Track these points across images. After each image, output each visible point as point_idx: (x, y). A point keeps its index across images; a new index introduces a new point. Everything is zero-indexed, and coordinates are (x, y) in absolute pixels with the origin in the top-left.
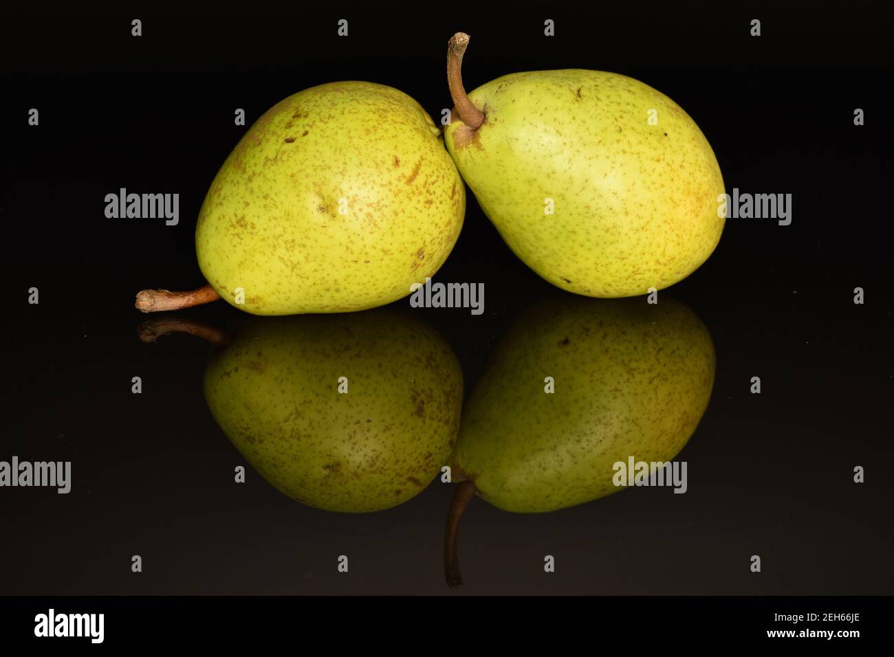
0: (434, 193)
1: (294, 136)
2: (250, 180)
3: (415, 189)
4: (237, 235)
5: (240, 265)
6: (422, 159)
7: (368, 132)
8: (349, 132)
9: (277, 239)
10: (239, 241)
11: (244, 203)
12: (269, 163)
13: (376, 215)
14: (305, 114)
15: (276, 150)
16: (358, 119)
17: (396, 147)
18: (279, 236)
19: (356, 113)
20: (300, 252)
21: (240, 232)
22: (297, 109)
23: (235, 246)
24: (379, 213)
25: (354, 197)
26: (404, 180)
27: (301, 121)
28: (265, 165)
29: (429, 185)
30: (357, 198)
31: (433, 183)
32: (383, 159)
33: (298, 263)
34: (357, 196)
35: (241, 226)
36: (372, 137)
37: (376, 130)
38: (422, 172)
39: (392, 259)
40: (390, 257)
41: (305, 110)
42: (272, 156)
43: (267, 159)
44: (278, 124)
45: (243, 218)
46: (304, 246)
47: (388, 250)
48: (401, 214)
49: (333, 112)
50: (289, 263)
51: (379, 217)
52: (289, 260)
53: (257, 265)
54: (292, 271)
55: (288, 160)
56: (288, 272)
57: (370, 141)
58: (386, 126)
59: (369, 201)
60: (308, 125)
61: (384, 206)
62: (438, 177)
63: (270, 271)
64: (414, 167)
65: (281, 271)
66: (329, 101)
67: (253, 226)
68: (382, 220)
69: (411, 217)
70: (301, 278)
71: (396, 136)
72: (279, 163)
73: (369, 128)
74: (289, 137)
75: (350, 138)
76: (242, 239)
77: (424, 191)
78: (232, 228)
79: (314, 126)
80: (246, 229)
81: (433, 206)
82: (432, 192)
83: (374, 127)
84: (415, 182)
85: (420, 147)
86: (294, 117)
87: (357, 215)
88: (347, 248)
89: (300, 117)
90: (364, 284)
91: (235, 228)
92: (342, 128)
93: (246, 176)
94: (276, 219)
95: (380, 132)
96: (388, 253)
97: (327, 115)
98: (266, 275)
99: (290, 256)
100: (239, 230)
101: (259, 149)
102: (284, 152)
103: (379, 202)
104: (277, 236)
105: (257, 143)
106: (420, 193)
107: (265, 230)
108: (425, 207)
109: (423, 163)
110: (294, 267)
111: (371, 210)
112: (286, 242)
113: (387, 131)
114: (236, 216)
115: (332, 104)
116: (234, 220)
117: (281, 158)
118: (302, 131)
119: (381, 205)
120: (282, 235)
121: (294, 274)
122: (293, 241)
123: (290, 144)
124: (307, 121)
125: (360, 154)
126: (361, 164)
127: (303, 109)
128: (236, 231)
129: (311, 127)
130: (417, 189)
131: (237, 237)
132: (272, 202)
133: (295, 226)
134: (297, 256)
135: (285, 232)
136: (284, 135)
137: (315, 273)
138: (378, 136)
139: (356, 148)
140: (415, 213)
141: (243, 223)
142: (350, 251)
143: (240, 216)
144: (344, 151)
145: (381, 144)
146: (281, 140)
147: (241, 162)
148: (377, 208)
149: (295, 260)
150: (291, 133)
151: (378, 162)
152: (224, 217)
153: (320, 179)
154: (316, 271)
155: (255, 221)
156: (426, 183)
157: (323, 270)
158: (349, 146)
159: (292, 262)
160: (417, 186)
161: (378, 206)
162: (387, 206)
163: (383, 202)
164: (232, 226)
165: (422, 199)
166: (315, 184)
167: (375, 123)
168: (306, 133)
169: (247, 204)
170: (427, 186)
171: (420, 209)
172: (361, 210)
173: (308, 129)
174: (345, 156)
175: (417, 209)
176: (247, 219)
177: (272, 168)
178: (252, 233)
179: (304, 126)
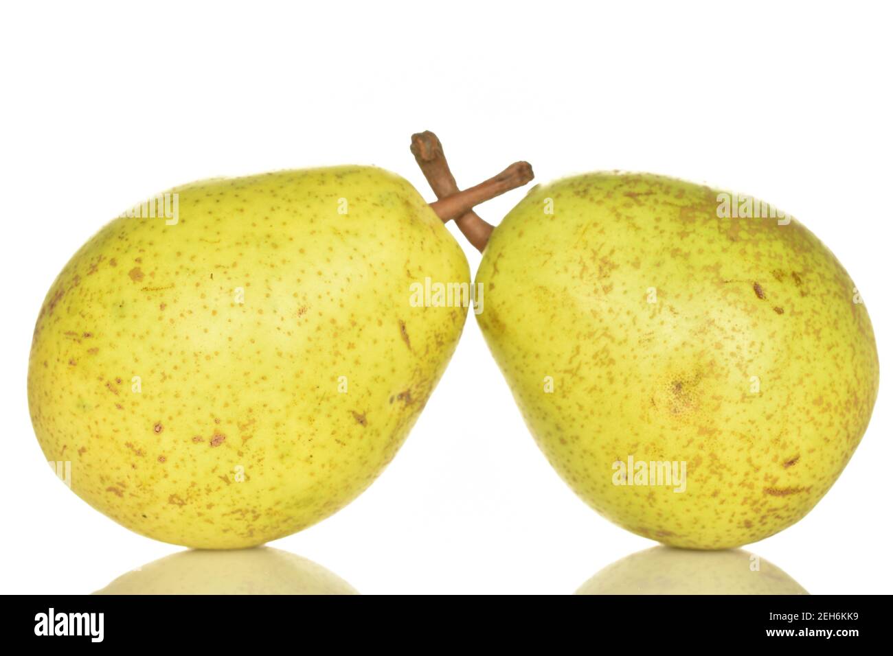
0: (764, 524)
1: (767, 294)
2: (675, 253)
3: (761, 502)
4: (585, 268)
5: (541, 287)
6: (808, 490)
7: (818, 402)
8: (808, 375)
9: (605, 334)
10: (577, 273)
11: (637, 258)
12: (713, 275)
13: (702, 470)
14: (805, 291)
15: (736, 276)
16: (830, 375)
17: (812, 451)
18: (610, 337)
19: (837, 366)
20: (599, 377)
21: (591, 271)
22: (807, 270)
23: (566, 270)
24: (706, 473)
25: (715, 430)
26: (768, 485)
27: (793, 291)
28: (706, 268)
29: (774, 514)
30: (716, 434)
31: (778, 517)
32: (788, 444)
33: (581, 379)
34: (720, 433)
35: (601, 269)
36: (815, 411)
37: (825, 410)
38: (789, 499)
39: (643, 506)
40: (647, 504)
41: (811, 285)
42: (725, 273)
43: (717, 267)
44: (773, 255)
45: (613, 267)
46: (611, 380)
47: (655, 500)
48: (716, 501)
49: (826, 331)
50: (575, 364)
51: (701, 475)
52: (580, 364)
53: (553, 316)
54: (566, 371)
55: (730, 304)
56: (562, 364)
57: (808, 412)
58: (837, 420)
59: (719, 453)
60: (793, 306)
61: (721, 474)
62: (789, 517)
63: (552, 339)
64: (793, 486)
65: (559, 355)
66: (837, 312)
67: (607, 290)
68: (697, 481)
69: (717, 514)
70: (561, 387)
71: (828, 441)
72: (720, 291)
73: (825, 399)
74: (763, 285)
75: (801, 381)
76: (581, 277)
77: (763, 512)
78: (590, 254)
79: (794, 318)
80: (599, 278)
81: (745, 530)
82: (765, 521)
83: (829, 405)
84: (770, 498)
85: (824, 478)
86: (794, 274)
87: (691, 445)
88: (636, 445)
89: (798, 285)
90: (589, 476)
91: (593, 258)
92: (809, 361)
93: (677, 242)
94: (635, 324)
95: (825, 418)
96: (651, 500)
97: (817, 327)
98: (543, 334)
99: (586, 363)
100: (593, 268)
101: (726, 243)
102: (737, 291)
103: (724, 466)
104: (609, 333)
105: (733, 235)
106: (757, 511)
107: (610, 311)
108: (739, 523)
109: (804, 494)
110: (573, 373)
111: (706, 461)
112: (605, 350)
113: (831, 424)
114: (612, 252)
115: (836, 322)
116: (604, 252)
117: (727, 292)
118: (779, 303)
119: (720, 470)
120: (613, 340)
121: (562, 375)
122: (612, 361)
123: (754, 293)
124: (797, 300)
125: (784, 407)
126: (769, 418)
127: (809, 281)
128: (589, 263)
129: (793, 313)
130: (762, 505)
131: (580, 268)
132: (658, 306)
133: (635, 357)
134: (592, 374)
135: (620, 344)
136: (763, 276)
137: (577, 407)
138: (818, 418)
139: (789, 398)
140: (727, 516)
141: (606, 269)
142: (633, 450)
143: (614, 259)
144: (778, 383)
145: (809, 430)
146: (754, 276)
147: (692, 220)
148: (713, 467)
149: (584, 371)
150: (770, 287)
151: (782, 440)
152: (602, 231)
153: (723, 369)
154: (581, 408)
155: (618, 289)
156: (776, 509)
157: (586, 417)
158: (788, 387)
159: (578, 368)
160: (765, 503)
161: (717, 468)
162: (720, 479)
163: (724, 471)
164: (595, 253)
165: (751, 515)
166: (712, 364)
167: (834, 403)
168: (779, 311)
169: (636, 264)
170: (771, 513)
171: (733, 519)
172: (701, 447)
173: (787, 310)
174: (772, 388)
175: (733, 516)
176: (614, 273)
177: (707, 284)
178: (596, 291)
179: (788, 301)
